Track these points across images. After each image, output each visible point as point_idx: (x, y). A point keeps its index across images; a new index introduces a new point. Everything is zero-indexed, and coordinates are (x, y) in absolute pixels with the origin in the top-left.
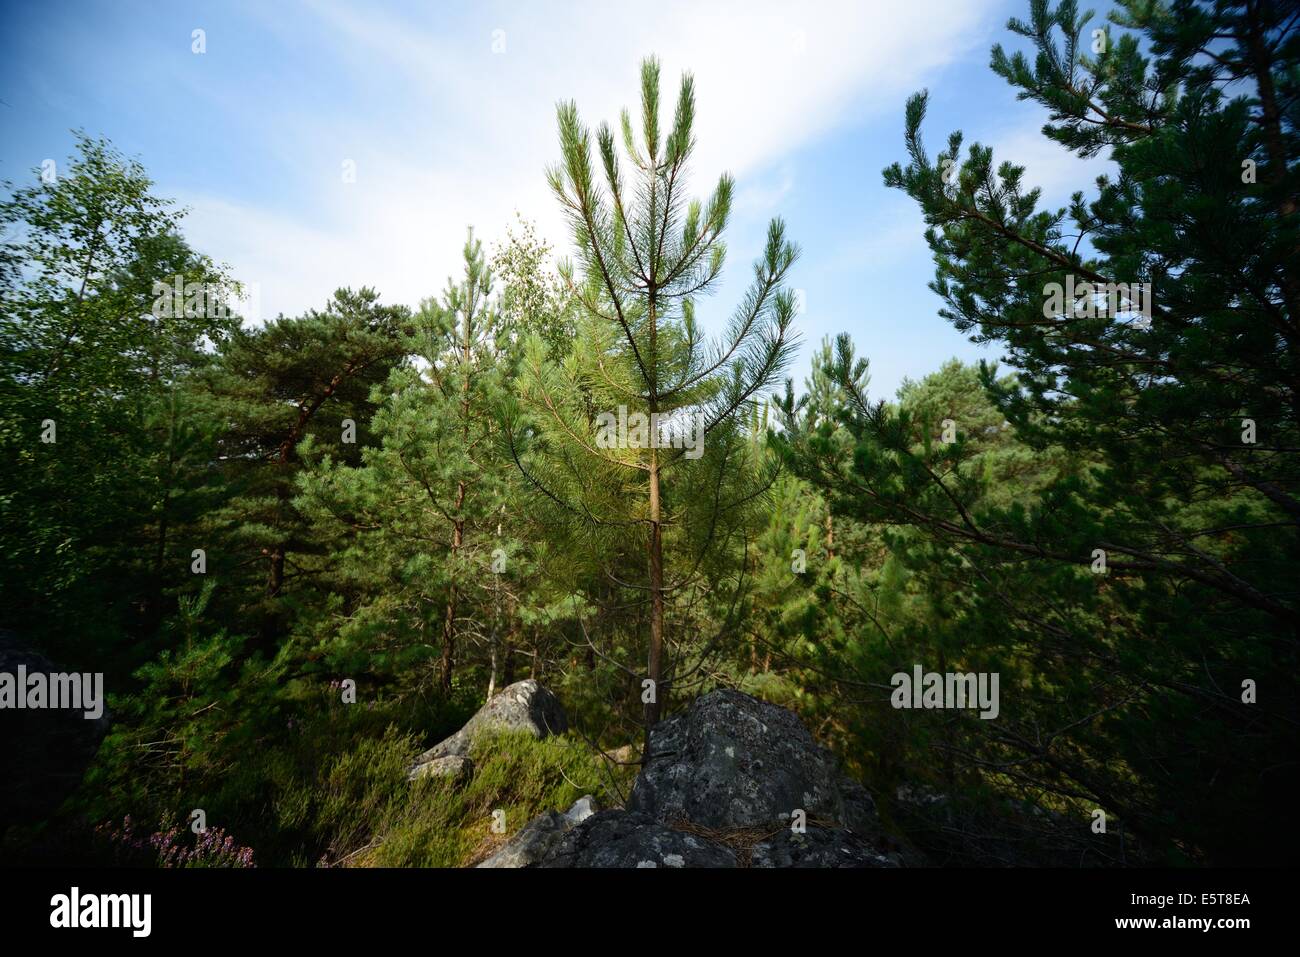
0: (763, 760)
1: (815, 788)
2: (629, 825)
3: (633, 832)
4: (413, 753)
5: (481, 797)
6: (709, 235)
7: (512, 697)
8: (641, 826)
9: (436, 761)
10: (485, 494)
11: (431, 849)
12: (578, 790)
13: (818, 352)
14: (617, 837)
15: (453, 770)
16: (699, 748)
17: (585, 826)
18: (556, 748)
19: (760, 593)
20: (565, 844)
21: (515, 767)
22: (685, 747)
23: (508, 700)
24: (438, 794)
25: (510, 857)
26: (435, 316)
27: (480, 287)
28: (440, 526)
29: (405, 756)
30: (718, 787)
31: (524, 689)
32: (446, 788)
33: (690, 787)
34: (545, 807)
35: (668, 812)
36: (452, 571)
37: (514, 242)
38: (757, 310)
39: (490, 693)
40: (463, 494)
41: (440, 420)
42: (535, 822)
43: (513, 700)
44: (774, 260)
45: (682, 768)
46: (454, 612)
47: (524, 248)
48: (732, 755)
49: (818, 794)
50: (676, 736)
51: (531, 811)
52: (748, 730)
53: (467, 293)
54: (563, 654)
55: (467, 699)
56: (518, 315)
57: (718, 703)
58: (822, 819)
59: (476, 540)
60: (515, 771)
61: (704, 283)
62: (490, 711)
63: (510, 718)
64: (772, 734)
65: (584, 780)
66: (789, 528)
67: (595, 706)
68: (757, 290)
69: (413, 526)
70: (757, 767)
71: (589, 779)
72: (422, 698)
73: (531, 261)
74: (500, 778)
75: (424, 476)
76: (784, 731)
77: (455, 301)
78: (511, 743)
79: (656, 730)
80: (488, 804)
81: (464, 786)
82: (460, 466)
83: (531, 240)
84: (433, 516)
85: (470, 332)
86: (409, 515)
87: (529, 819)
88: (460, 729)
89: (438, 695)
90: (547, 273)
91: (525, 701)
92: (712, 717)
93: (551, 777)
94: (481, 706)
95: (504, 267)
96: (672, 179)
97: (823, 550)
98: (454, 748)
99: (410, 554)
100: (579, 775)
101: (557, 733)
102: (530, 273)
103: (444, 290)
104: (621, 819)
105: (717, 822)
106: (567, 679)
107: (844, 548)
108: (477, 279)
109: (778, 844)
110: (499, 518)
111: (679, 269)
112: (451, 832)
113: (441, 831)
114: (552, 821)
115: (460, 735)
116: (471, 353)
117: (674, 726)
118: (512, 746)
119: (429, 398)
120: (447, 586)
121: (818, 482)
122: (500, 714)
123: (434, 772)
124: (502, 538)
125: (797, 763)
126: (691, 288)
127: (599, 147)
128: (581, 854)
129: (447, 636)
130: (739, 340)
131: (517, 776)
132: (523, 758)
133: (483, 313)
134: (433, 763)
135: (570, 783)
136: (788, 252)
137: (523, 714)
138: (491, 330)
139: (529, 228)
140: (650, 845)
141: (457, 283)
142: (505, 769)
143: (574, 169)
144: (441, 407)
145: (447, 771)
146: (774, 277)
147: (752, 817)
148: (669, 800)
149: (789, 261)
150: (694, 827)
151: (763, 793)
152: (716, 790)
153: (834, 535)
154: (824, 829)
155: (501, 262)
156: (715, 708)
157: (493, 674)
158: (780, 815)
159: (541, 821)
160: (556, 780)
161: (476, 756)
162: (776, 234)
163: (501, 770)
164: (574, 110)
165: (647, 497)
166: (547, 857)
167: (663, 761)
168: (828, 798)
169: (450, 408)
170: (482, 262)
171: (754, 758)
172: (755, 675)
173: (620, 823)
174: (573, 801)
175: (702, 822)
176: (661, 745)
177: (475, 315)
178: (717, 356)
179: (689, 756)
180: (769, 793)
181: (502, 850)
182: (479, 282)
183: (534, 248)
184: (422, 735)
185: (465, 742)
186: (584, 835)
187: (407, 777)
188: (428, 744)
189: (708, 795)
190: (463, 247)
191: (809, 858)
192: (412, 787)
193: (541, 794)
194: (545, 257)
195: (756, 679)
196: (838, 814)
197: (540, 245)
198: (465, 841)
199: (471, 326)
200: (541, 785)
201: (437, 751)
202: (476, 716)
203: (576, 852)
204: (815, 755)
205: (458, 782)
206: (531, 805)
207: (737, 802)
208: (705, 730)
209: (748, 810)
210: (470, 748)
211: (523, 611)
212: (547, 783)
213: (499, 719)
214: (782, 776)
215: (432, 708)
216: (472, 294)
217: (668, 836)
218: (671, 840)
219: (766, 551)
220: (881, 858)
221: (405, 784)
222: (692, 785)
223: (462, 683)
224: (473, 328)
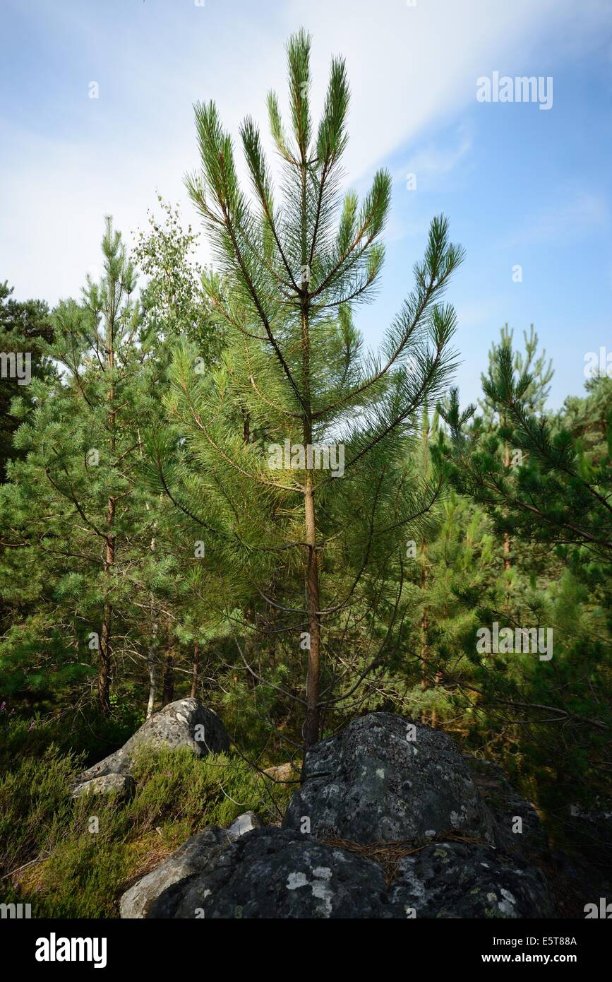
0: (412, 780)
1: (463, 807)
2: (281, 841)
3: (285, 846)
4: (75, 772)
5: (144, 813)
6: (364, 240)
7: (172, 716)
8: (293, 842)
9: (99, 779)
10: (136, 510)
11: (97, 863)
12: (239, 806)
13: (496, 344)
14: (270, 851)
15: (116, 788)
16: (352, 770)
17: (242, 841)
18: (217, 765)
19: (430, 606)
20: (223, 858)
21: (176, 785)
22: (339, 768)
23: (168, 719)
24: (102, 811)
25: (174, 870)
26: (75, 320)
27: (122, 285)
28: (90, 543)
29: (67, 775)
30: (368, 806)
31: (184, 707)
32: (109, 805)
33: (341, 806)
34: (208, 823)
35: (321, 829)
36: (105, 590)
37: (157, 229)
38: (417, 319)
39: (149, 710)
40: (114, 509)
41: (85, 431)
42: (197, 836)
43: (173, 719)
44: (436, 263)
45: (334, 788)
46: (108, 630)
47: (168, 236)
48: (382, 776)
49: (465, 813)
50: (330, 757)
51: (194, 826)
52: (399, 753)
53: (108, 291)
54: (224, 670)
55: (126, 716)
56: (164, 312)
57: (370, 727)
58: (467, 836)
59: (128, 556)
60: (177, 788)
61: (361, 290)
62: (150, 729)
63: (170, 737)
64: (423, 756)
65: (245, 797)
66: (461, 537)
67: (258, 723)
68: (417, 297)
69: (63, 544)
70: (406, 788)
71: (250, 796)
72: (80, 716)
73: (176, 251)
74: (162, 795)
75: (71, 491)
76: (435, 753)
77: (95, 301)
78: (171, 761)
79: (311, 752)
80: (150, 820)
81: (126, 803)
82: (109, 480)
83: (175, 227)
84: (82, 532)
85: (113, 335)
86: (59, 532)
87: (192, 834)
88: (120, 747)
89: (98, 712)
90: (194, 264)
91: (185, 720)
92: (365, 741)
93: (212, 794)
94: (141, 724)
95: (147, 259)
96: (323, 180)
97: (498, 559)
98: (115, 766)
99: (61, 572)
100: (240, 792)
101: (217, 751)
102: (175, 264)
103: (84, 290)
104: (274, 836)
105: (367, 838)
106: (228, 698)
107: (521, 557)
108: (117, 274)
109: (423, 859)
110: (151, 533)
111: (333, 277)
112: (116, 847)
113: (106, 846)
114: (214, 836)
115: (120, 753)
116: (116, 356)
117: (329, 748)
118: (173, 764)
119: (73, 408)
120: (101, 605)
121: (483, 499)
122: (160, 733)
123: (96, 790)
124: (155, 553)
125: (445, 784)
126: (346, 296)
127: (242, 146)
128: (237, 866)
129: (103, 654)
130: (398, 353)
131: (178, 793)
132: (185, 776)
133: (126, 314)
134: (95, 780)
135: (230, 801)
136: (451, 255)
137: (183, 732)
138: (135, 330)
139: (173, 214)
140: (301, 859)
141: (96, 281)
142: (166, 786)
143: (215, 177)
144: (86, 417)
145: (109, 789)
146: (435, 283)
147: (400, 834)
148: (322, 818)
149: (451, 266)
150: (344, 842)
151: (412, 812)
152: (366, 809)
153: (511, 543)
154: (467, 845)
155: (143, 253)
156: (367, 732)
157: (152, 691)
158: (427, 832)
159: (203, 836)
160: (218, 797)
161: (138, 774)
162: (438, 234)
163: (162, 787)
164: (213, 113)
165: (302, 519)
166: (206, 869)
167: (317, 782)
168: (474, 817)
169: (95, 418)
170: (122, 258)
171: (404, 779)
172: (424, 691)
173: (274, 839)
174: (235, 817)
175: (352, 838)
176: (316, 766)
177: (118, 315)
178: (374, 370)
179: (343, 777)
180: (417, 812)
181: (166, 863)
182: (120, 280)
183: (179, 236)
184: (84, 755)
185: (125, 760)
186: (240, 849)
187: (70, 795)
188: (89, 763)
189: (358, 813)
190: (101, 240)
191: (450, 871)
192: (76, 805)
193: (203, 810)
194: (191, 247)
195: (425, 695)
196: (485, 831)
197: (186, 232)
198: (130, 854)
199: (113, 327)
200: (202, 801)
201: (99, 769)
202: (136, 734)
203: (233, 865)
204: (465, 776)
205: (120, 799)
206: (193, 821)
207: (385, 820)
208: (357, 753)
209: (396, 827)
210: (131, 766)
211: (179, 630)
212: (208, 799)
213: (159, 738)
214: (430, 796)
215: (91, 726)
216: (113, 293)
217: (318, 851)
218: (321, 855)
219: (437, 562)
220: (519, 872)
221: (68, 801)
222: (344, 804)
223: (119, 701)
224: (117, 330)
